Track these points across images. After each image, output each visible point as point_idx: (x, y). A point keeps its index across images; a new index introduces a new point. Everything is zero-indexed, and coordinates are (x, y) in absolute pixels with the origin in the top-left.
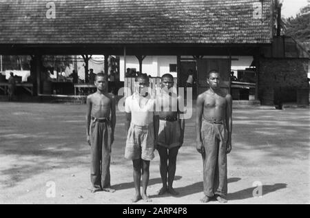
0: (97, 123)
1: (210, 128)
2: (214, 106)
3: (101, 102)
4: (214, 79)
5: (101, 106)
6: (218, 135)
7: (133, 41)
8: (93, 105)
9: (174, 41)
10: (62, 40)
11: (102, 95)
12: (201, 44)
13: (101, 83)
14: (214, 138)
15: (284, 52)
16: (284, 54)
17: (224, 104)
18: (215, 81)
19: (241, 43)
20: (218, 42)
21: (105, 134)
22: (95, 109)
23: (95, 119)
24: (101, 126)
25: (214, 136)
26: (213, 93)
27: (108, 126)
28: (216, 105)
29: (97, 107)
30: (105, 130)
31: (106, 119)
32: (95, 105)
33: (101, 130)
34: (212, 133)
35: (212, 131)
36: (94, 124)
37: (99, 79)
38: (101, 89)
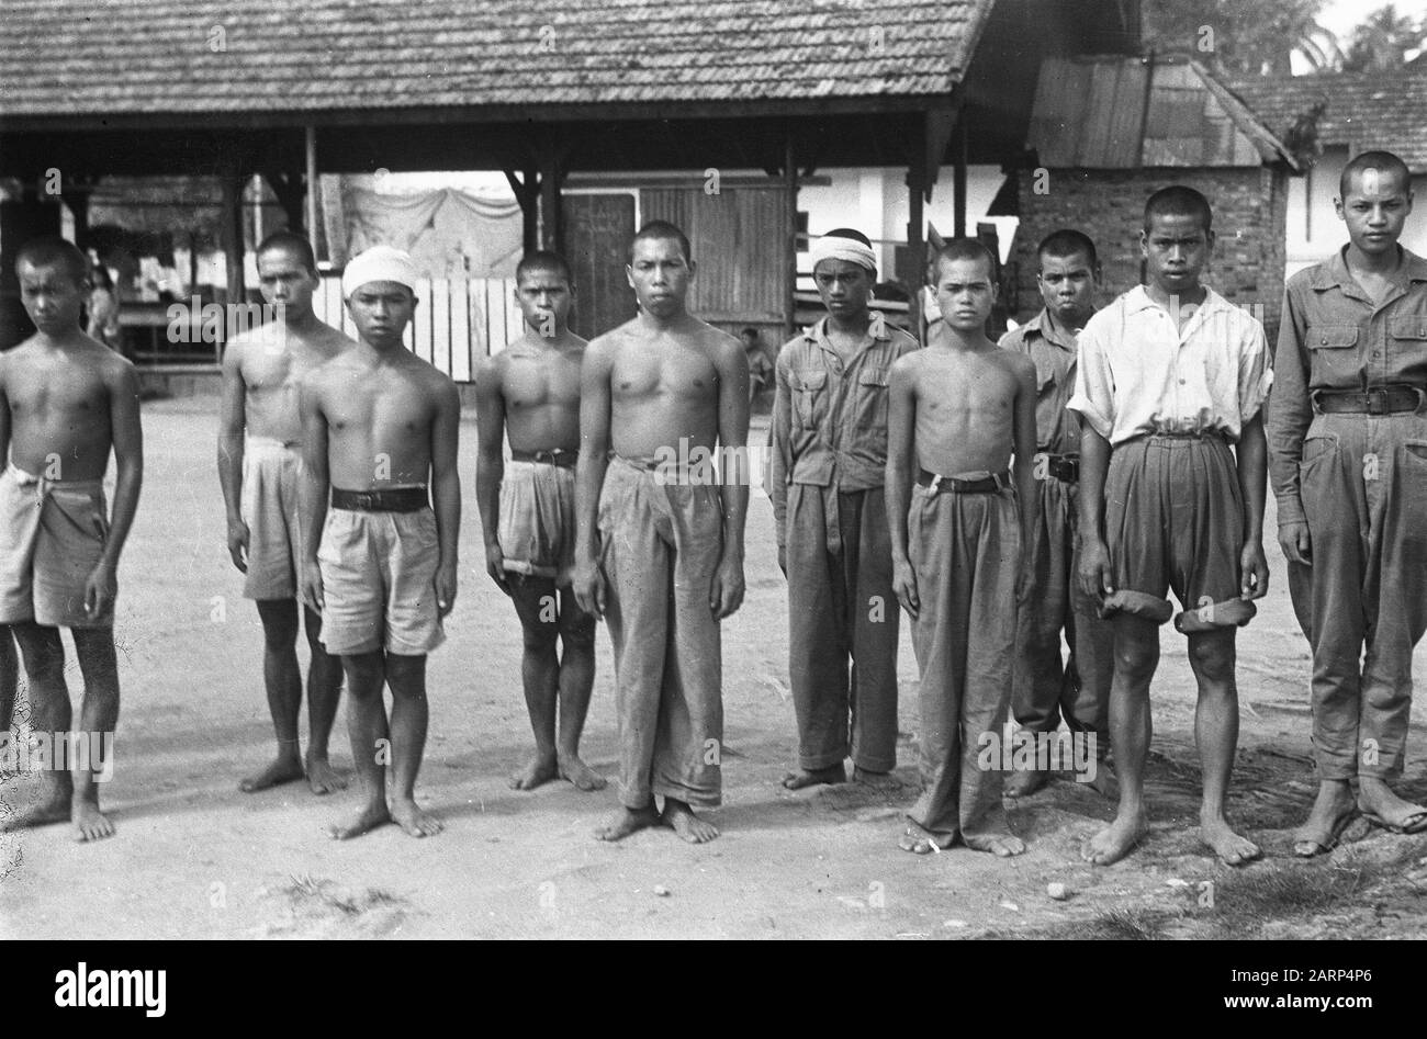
0: (946, 497)
1: (630, 491)
2: (651, 390)
3: (966, 394)
4: (650, 265)
5: (968, 412)
7: (323, 95)
8: (923, 407)
9: (498, 96)
11: (971, 356)
12: (618, 104)
13: (964, 295)
14: (650, 537)
16: (1140, 149)
17: (698, 384)
18: (657, 275)
19: (806, 99)
20: (701, 95)
21: (986, 557)
22: (938, 428)
23: (938, 478)
24: (966, 513)
25: (651, 530)
26: (652, 333)
27: (1005, 517)
28: (662, 387)
29: (942, 417)
30: (987, 535)
31: (992, 478)
32: (934, 406)
33: (970, 532)
34: (641, 515)
35: (642, 506)
36: (933, 505)
37: (953, 272)
38: (964, 323)
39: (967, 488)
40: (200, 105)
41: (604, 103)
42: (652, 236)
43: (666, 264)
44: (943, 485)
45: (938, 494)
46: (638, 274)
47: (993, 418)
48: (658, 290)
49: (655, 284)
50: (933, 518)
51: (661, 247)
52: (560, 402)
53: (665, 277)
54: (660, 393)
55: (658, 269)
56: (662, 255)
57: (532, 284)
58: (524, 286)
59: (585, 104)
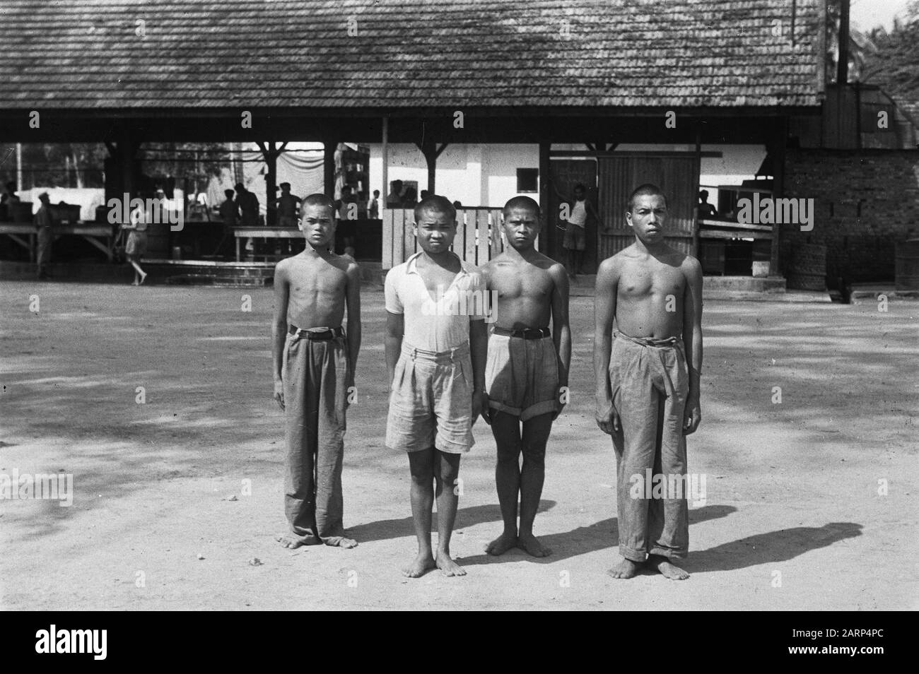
0: (303, 342)
1: (635, 358)
2: (647, 292)
3: (315, 282)
4: (647, 212)
5: (317, 292)
6: (661, 381)
7: (409, 99)
8: (293, 289)
9: (532, 101)
10: (198, 98)
11: (320, 260)
12: (611, 108)
13: (317, 226)
14: (648, 389)
15: (859, 130)
16: (859, 138)
17: (676, 287)
18: (651, 217)
19: (731, 107)
20: (663, 103)
21: (327, 376)
22: (300, 302)
23: (299, 330)
24: (314, 351)
25: (649, 384)
26: (644, 255)
27: (338, 353)
28: (653, 290)
29: (303, 295)
30: (327, 364)
31: (330, 332)
32: (298, 290)
33: (317, 362)
34: (643, 374)
35: (643, 368)
36: (296, 345)
37: (311, 211)
38: (316, 242)
39: (315, 337)
40: (328, 103)
41: (601, 107)
42: (647, 193)
43: (657, 211)
44: (302, 334)
45: (299, 339)
46: (639, 217)
47: (329, 296)
48: (651, 227)
49: (650, 224)
50: (295, 353)
51: (653, 200)
52: (530, 296)
53: (657, 219)
54: (652, 294)
55: (652, 214)
56: (654, 205)
57: (515, 218)
58: (509, 219)
59: (589, 107)
